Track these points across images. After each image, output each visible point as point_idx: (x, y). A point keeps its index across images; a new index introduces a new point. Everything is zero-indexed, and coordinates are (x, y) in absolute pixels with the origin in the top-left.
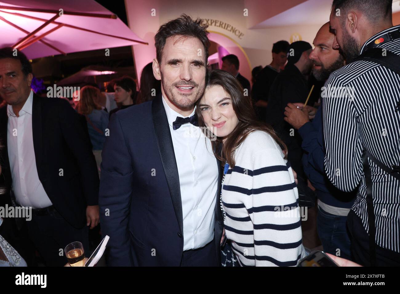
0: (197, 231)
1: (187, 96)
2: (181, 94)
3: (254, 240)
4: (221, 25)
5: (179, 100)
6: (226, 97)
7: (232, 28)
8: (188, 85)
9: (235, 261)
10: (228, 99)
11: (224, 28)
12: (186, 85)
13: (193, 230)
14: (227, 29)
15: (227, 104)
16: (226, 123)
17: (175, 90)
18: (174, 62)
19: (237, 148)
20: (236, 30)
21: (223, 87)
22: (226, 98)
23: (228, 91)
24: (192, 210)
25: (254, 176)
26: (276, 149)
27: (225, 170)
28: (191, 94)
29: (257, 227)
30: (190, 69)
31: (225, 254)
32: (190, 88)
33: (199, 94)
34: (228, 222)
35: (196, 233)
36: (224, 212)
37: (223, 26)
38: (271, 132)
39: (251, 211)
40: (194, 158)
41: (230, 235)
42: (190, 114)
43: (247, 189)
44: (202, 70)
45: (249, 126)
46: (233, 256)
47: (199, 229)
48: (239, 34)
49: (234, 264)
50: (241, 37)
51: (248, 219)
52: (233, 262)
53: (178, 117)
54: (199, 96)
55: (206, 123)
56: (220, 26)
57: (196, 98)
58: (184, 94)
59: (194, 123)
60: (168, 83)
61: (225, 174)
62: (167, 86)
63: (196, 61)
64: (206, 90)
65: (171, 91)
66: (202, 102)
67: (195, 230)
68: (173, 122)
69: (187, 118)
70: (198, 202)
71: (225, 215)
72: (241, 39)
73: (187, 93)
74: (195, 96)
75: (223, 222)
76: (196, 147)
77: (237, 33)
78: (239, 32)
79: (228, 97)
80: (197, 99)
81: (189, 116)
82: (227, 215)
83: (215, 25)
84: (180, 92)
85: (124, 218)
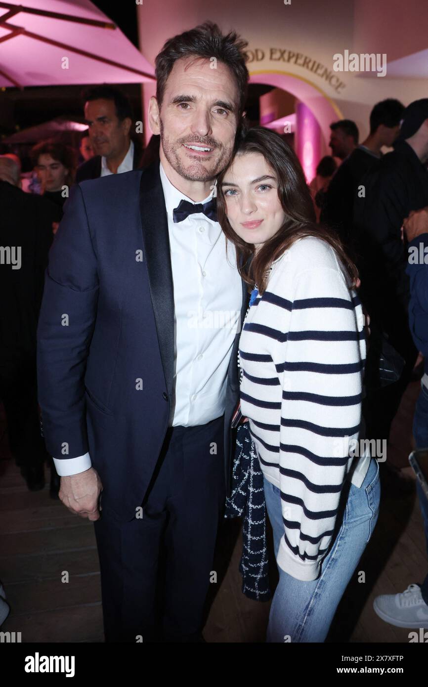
0: (196, 396)
1: (201, 161)
2: (191, 157)
3: (282, 418)
4: (306, 63)
5: (186, 167)
6: (268, 174)
7: (326, 70)
8: (203, 144)
9: (255, 456)
10: (271, 177)
11: (312, 69)
12: (198, 144)
13: (188, 394)
14: (316, 72)
15: (270, 187)
16: (263, 222)
17: (181, 151)
18: (183, 102)
19: (274, 263)
20: (331, 75)
21: (265, 157)
22: (268, 176)
23: (272, 165)
24: (191, 363)
25: (294, 311)
26: (337, 270)
27: (252, 301)
28: (209, 159)
29: (288, 395)
30: (210, 117)
31: (239, 444)
32: (206, 149)
33: (223, 161)
34: (246, 386)
35: (194, 399)
36: (241, 370)
37: (310, 65)
38: (334, 242)
39: (280, 368)
40: (203, 274)
41: (246, 408)
42: (204, 199)
43: (280, 332)
44: (231, 122)
45: (302, 229)
46: (253, 449)
47: (199, 394)
48: (337, 84)
49: (253, 462)
50: (340, 89)
51: (275, 382)
52: (252, 458)
53: (182, 200)
54: (222, 165)
55: (231, 219)
56: (303, 65)
57: (217, 168)
58: (195, 157)
59: (210, 214)
60: (170, 138)
61: (251, 305)
62: (168, 143)
63: (221, 102)
64: (236, 158)
65: (174, 152)
66: (227, 179)
67: (192, 394)
68: (174, 209)
69: (199, 204)
70: (202, 350)
71: (242, 374)
72: (339, 93)
73: (201, 156)
74: (215, 164)
75: (239, 388)
76: (208, 255)
77: (334, 81)
78: (338, 80)
79: (270, 174)
80: (218, 171)
81: (203, 203)
82: (245, 374)
83: (296, 62)
84: (189, 153)
85: (77, 361)
